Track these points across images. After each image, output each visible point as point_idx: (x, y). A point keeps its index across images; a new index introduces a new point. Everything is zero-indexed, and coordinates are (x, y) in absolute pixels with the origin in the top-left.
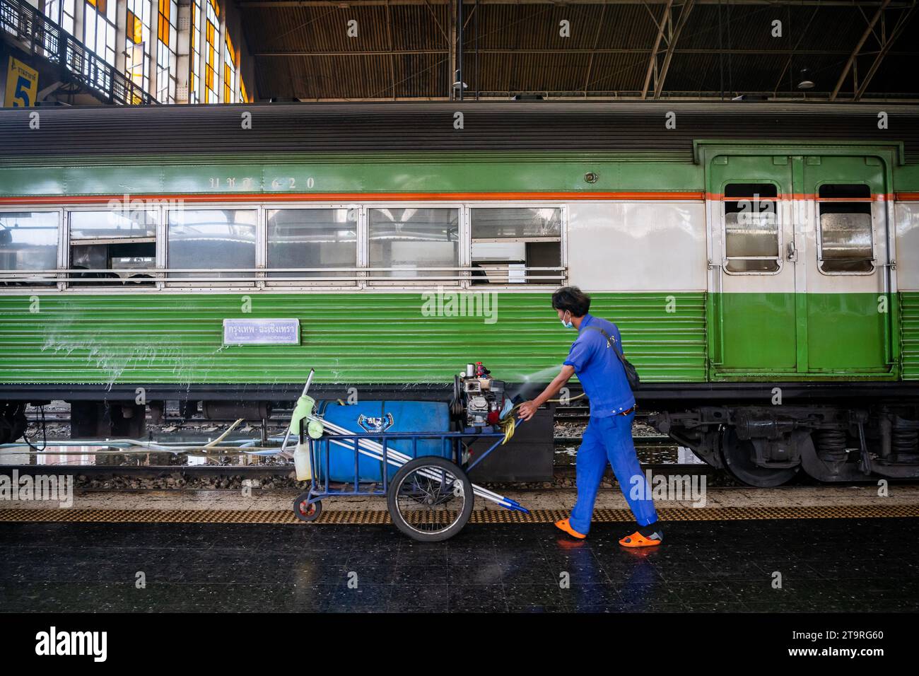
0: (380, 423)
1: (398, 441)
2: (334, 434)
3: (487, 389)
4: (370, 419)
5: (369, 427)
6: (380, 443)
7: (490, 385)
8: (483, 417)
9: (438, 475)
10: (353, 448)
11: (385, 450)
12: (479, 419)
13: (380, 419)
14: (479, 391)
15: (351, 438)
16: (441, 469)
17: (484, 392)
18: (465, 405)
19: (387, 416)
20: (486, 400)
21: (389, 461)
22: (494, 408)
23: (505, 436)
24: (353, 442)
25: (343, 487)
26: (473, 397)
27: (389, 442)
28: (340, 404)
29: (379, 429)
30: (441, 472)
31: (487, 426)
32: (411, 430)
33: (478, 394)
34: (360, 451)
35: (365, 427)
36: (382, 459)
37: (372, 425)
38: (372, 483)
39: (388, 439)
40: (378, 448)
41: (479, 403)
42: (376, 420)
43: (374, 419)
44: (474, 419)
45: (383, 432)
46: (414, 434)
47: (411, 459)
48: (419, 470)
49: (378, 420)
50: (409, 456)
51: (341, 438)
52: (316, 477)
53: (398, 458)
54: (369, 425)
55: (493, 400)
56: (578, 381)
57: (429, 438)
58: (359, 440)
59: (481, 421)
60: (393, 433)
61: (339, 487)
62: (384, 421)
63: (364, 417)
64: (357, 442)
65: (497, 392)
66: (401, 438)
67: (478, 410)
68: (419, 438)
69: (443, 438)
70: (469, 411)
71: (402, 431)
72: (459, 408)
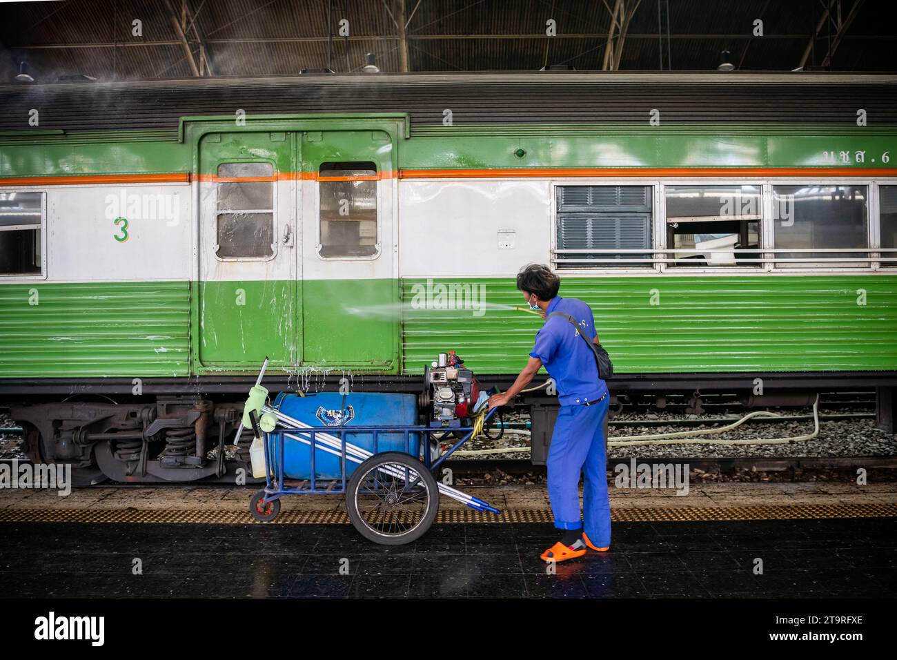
0: (340, 416)
1: (358, 435)
2: (290, 427)
3: (454, 380)
4: (329, 412)
5: (328, 420)
6: (339, 438)
7: (458, 375)
8: (451, 409)
9: (401, 473)
10: (309, 443)
11: (344, 445)
12: (447, 412)
13: (340, 411)
14: (445, 381)
15: (307, 432)
16: (404, 467)
17: (451, 383)
18: (432, 397)
19: (348, 408)
20: (452, 390)
21: (348, 457)
22: (461, 400)
23: (473, 430)
24: (309, 435)
25: (300, 485)
26: (439, 388)
27: (349, 437)
28: (299, 396)
29: (338, 423)
30: (404, 469)
31: (455, 419)
32: (373, 423)
33: (445, 385)
34: (317, 446)
35: (323, 420)
36: (340, 454)
37: (332, 418)
38: (331, 481)
39: (347, 432)
40: (337, 443)
41: (445, 394)
42: (336, 412)
43: (334, 411)
44: (441, 412)
45: (342, 426)
46: (376, 427)
47: (372, 455)
48: (381, 467)
49: (338, 413)
50: (369, 451)
51: (296, 432)
52: (271, 474)
53: (358, 453)
54: (329, 417)
55: (461, 391)
56: (547, 372)
57: (391, 432)
58: (316, 434)
59: (449, 414)
60: (353, 427)
61: (295, 484)
62: (345, 413)
63: (323, 410)
64: (314, 436)
65: (464, 383)
66: (361, 432)
67: (444, 402)
68: (380, 432)
69: (406, 433)
70: (435, 403)
71: (363, 424)
72: (425, 400)
